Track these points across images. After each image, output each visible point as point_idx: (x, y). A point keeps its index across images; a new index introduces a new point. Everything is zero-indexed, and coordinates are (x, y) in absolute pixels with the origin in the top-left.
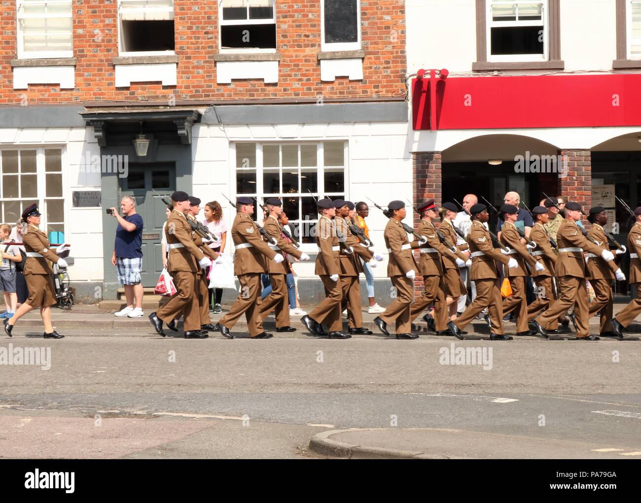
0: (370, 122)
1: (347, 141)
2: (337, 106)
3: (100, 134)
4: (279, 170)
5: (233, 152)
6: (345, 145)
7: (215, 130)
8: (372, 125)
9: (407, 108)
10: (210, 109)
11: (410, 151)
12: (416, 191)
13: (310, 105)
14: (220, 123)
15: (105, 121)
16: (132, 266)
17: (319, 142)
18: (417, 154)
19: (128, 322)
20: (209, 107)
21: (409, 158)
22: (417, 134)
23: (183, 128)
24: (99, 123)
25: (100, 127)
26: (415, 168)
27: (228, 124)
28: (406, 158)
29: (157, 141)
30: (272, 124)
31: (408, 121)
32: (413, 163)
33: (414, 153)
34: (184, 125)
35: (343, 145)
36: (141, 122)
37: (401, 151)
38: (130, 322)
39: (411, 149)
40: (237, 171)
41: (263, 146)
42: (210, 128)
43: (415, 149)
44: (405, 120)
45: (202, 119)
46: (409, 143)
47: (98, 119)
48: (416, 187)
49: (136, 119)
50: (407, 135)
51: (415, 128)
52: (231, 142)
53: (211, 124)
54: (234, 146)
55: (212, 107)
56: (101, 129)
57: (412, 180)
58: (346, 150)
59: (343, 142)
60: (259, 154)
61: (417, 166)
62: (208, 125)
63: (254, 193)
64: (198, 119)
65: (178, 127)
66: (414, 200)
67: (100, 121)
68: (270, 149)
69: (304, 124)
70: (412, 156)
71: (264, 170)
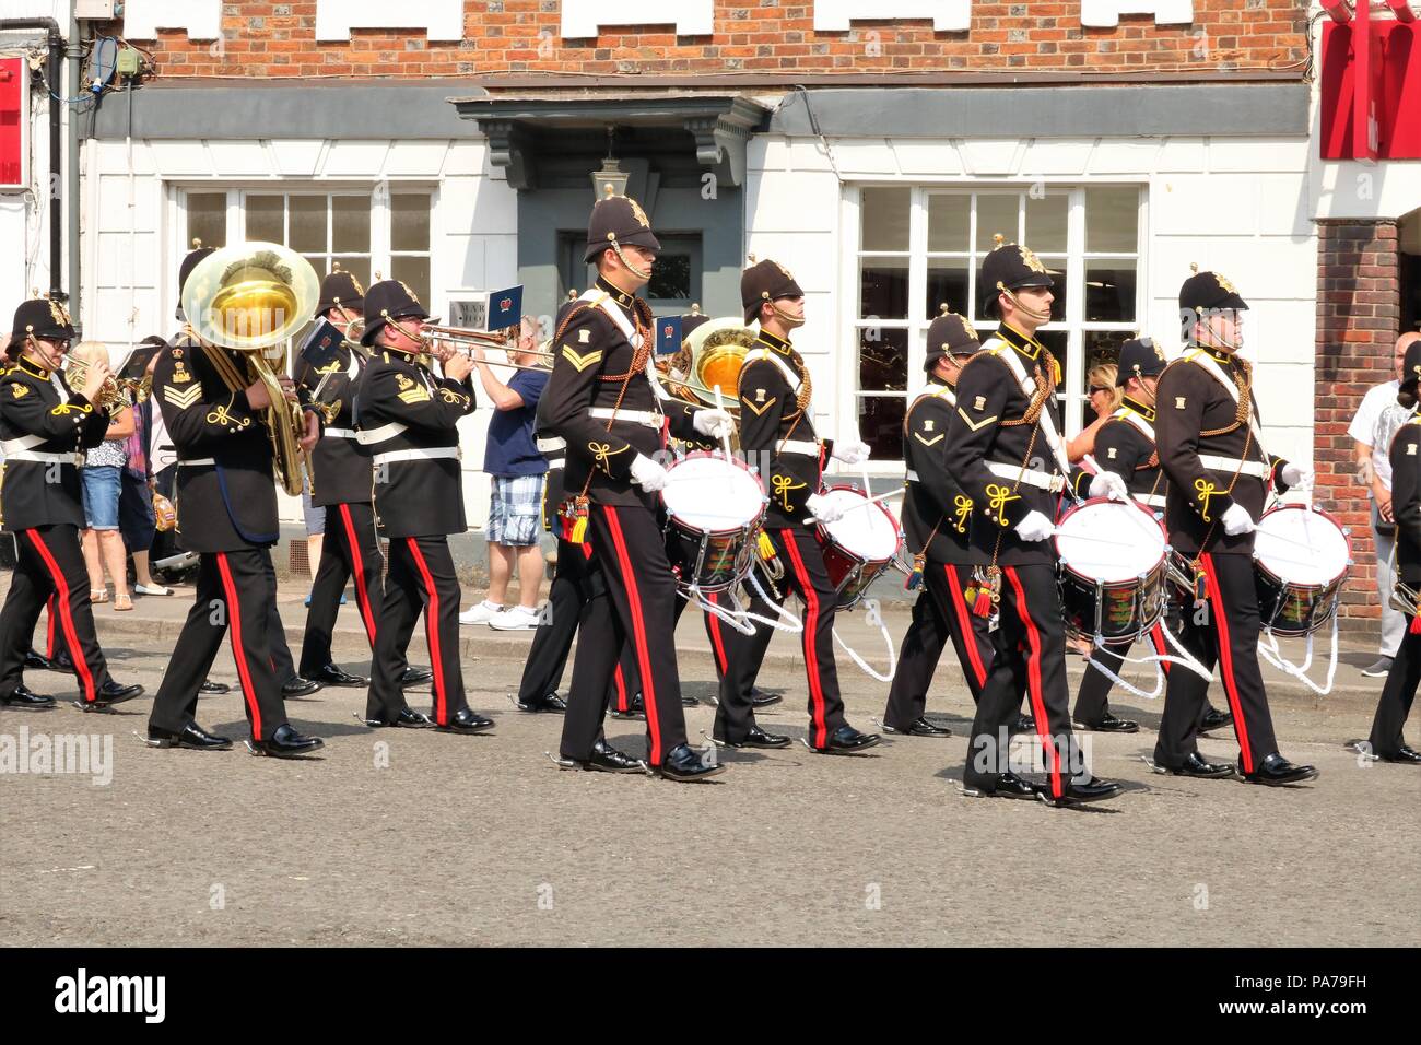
0: (1207, 137)
1: (1145, 186)
2: (1122, 93)
3: (505, 155)
4: (967, 260)
5: (852, 211)
6: (1142, 196)
7: (806, 153)
8: (1212, 145)
9: (1307, 100)
10: (794, 98)
11: (1312, 216)
12: (1322, 323)
13: (1050, 89)
14: (816, 133)
15: (518, 124)
16: (514, 499)
17: (1072, 187)
18: (1330, 224)
19: (505, 644)
20: (791, 93)
21: (1307, 236)
22: (1332, 170)
23: (711, 144)
24: (500, 128)
25: (502, 139)
26: (1323, 261)
27: (838, 138)
28: (1299, 236)
29: (656, 177)
30: (952, 140)
31: (1308, 135)
32: (1319, 247)
33: (1321, 222)
34: (712, 136)
35: (1137, 198)
36: (611, 128)
37: (1285, 213)
38: (510, 644)
39: (1315, 212)
40: (865, 259)
41: (930, 196)
42: (793, 145)
43: (1324, 210)
44: (1300, 133)
45: (773, 124)
46: (1309, 192)
47: (495, 116)
48: (1323, 312)
49: (595, 121)
50: (1306, 172)
51: (1326, 154)
52: (845, 185)
53: (796, 137)
54: (855, 195)
55: (798, 93)
56: (506, 143)
57: (1314, 294)
58: (1143, 210)
59: (1137, 189)
60: (919, 217)
61: (1327, 256)
62: (789, 139)
63: (903, 318)
64: (762, 122)
65: (698, 140)
66: (1317, 347)
67: (504, 122)
68: (948, 204)
69: (1033, 139)
70: (1316, 229)
71: (930, 260)
